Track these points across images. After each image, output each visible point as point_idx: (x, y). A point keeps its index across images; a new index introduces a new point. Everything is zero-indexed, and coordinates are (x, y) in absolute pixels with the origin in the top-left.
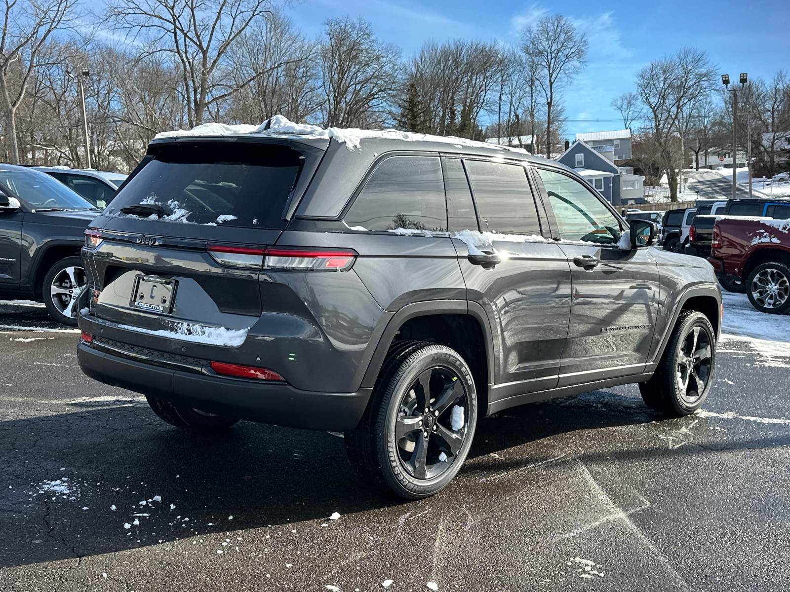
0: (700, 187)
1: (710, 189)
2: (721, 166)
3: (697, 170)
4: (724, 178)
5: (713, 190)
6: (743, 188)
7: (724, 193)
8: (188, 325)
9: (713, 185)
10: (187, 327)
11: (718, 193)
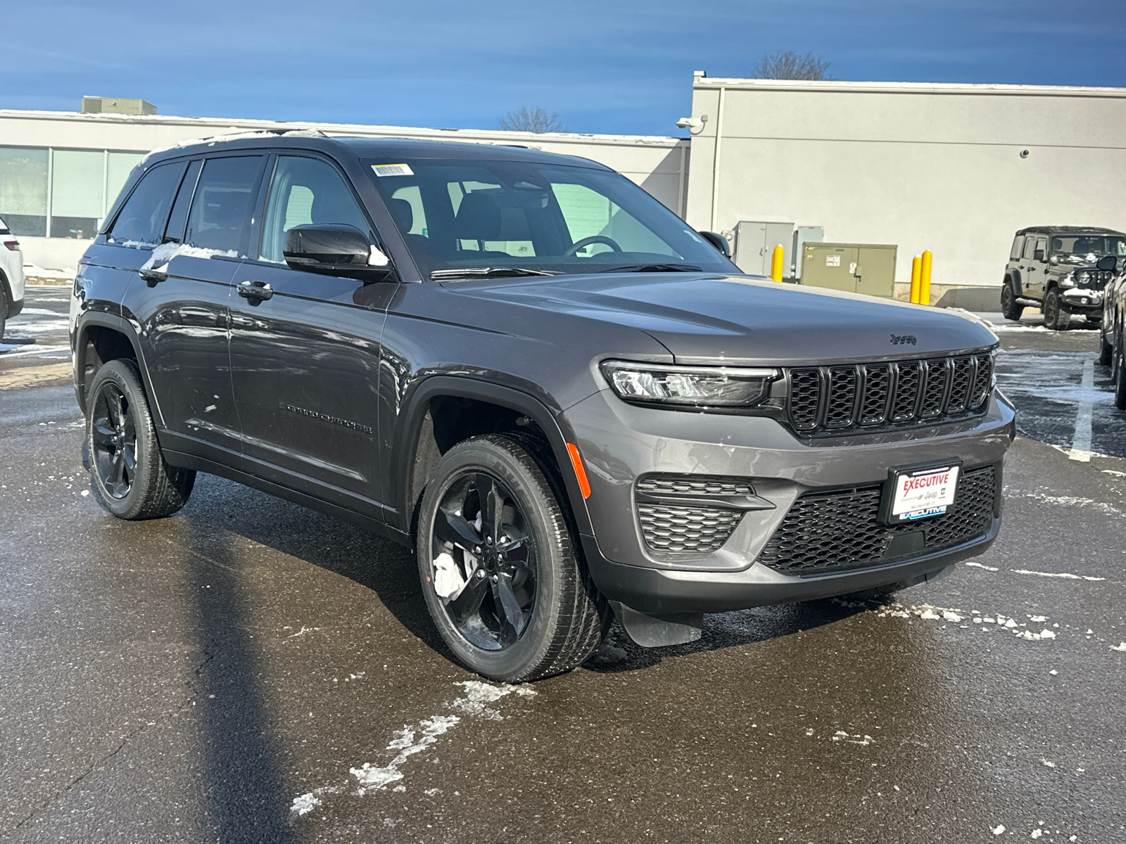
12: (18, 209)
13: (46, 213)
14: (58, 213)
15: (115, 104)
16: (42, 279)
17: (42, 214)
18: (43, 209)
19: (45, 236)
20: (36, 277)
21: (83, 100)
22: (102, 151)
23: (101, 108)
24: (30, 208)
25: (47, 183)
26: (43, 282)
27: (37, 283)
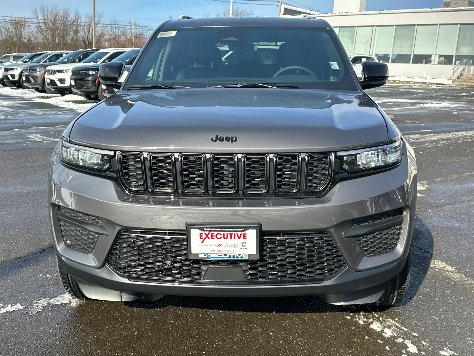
12: (401, 52)
13: (411, 52)
14: (416, 53)
15: (456, 3)
16: (401, 82)
17: (409, 54)
18: (410, 52)
19: (409, 63)
20: (399, 81)
21: (443, 3)
22: (437, 25)
23: (450, 5)
24: (405, 51)
25: (413, 40)
26: (401, 83)
27: (399, 83)
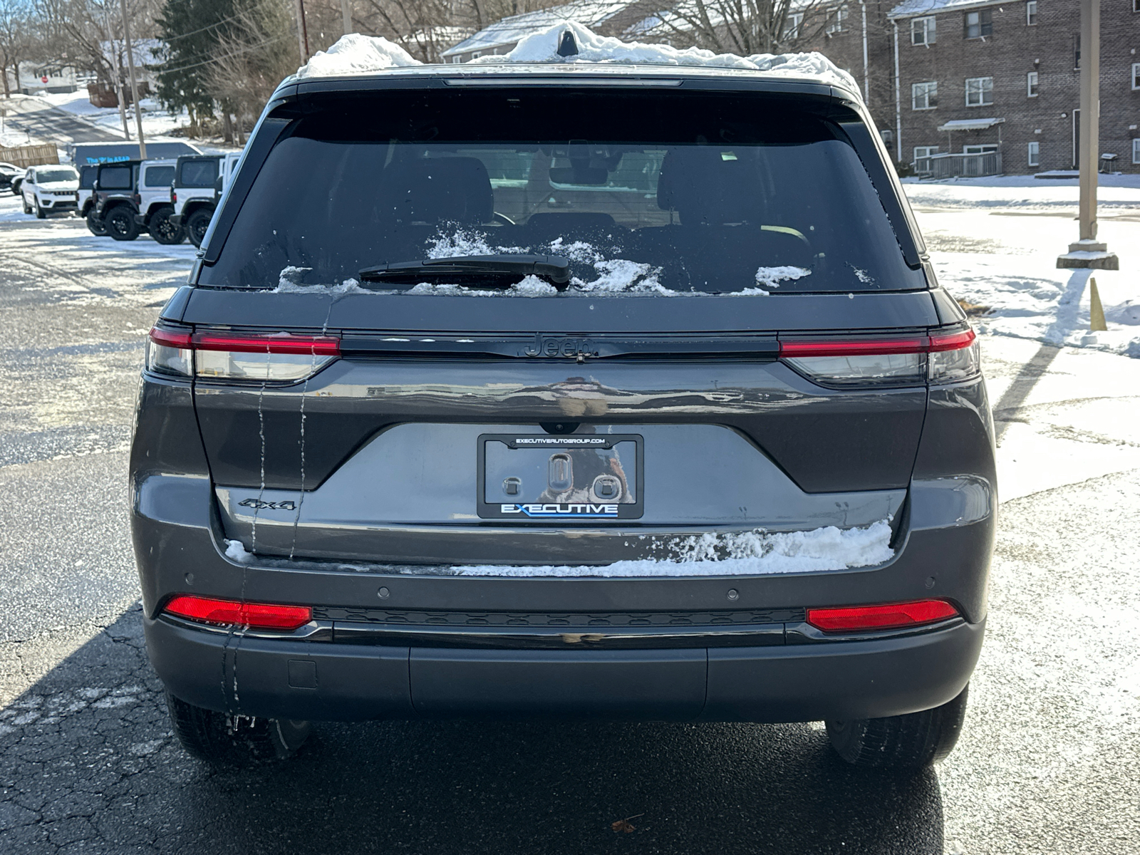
0: (25, 123)
1: (40, 125)
2: (41, 89)
3: (8, 96)
4: (55, 108)
5: (46, 127)
6: (91, 124)
7: (65, 132)
8: (719, 537)
9: (43, 120)
10: (716, 542)
11: (55, 132)
